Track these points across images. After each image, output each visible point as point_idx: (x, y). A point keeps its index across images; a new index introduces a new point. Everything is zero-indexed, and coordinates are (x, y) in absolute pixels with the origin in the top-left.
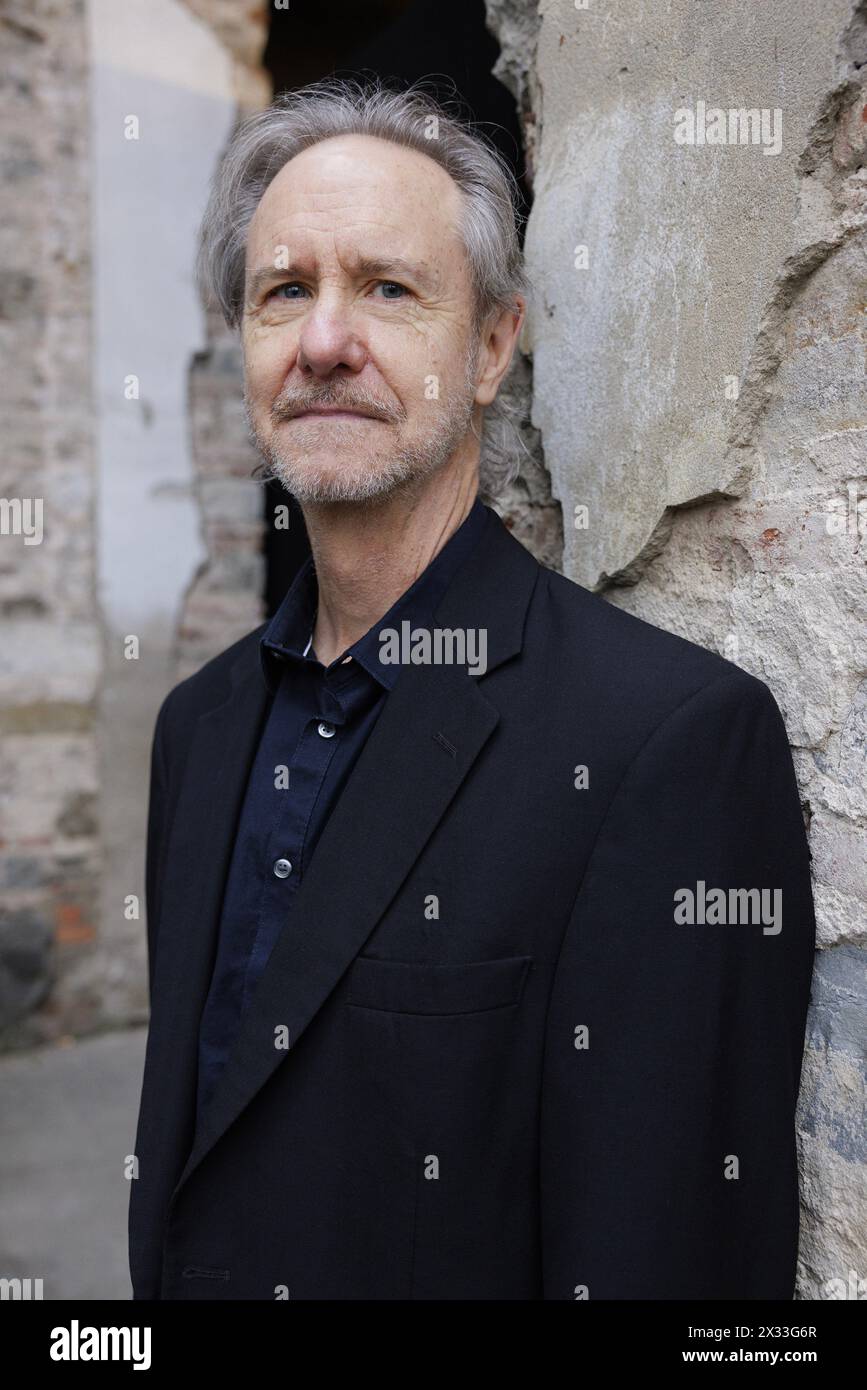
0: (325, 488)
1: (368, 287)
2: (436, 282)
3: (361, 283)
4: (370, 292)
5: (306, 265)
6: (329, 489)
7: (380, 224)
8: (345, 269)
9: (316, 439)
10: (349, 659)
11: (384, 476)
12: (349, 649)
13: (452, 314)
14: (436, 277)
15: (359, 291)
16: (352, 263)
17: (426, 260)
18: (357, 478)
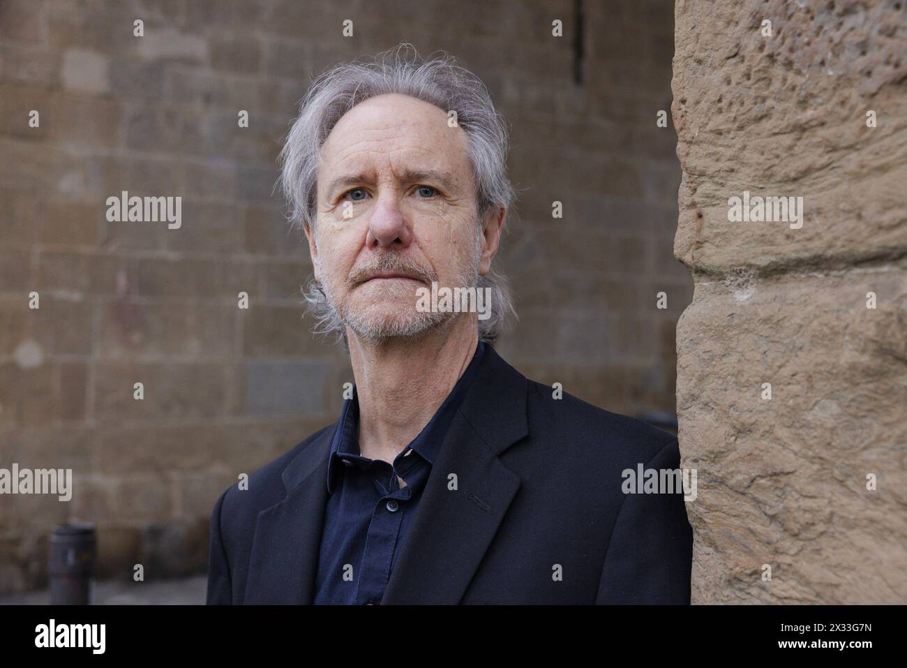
0: (388, 327)
1: (411, 190)
2: (456, 186)
3: (407, 186)
4: (413, 193)
5: (370, 175)
6: (391, 326)
7: (420, 148)
8: (397, 177)
9: (380, 293)
10: (409, 452)
11: (427, 319)
12: (410, 444)
13: (466, 209)
14: (456, 183)
15: (405, 193)
16: (401, 173)
17: (450, 172)
18: (410, 319)
